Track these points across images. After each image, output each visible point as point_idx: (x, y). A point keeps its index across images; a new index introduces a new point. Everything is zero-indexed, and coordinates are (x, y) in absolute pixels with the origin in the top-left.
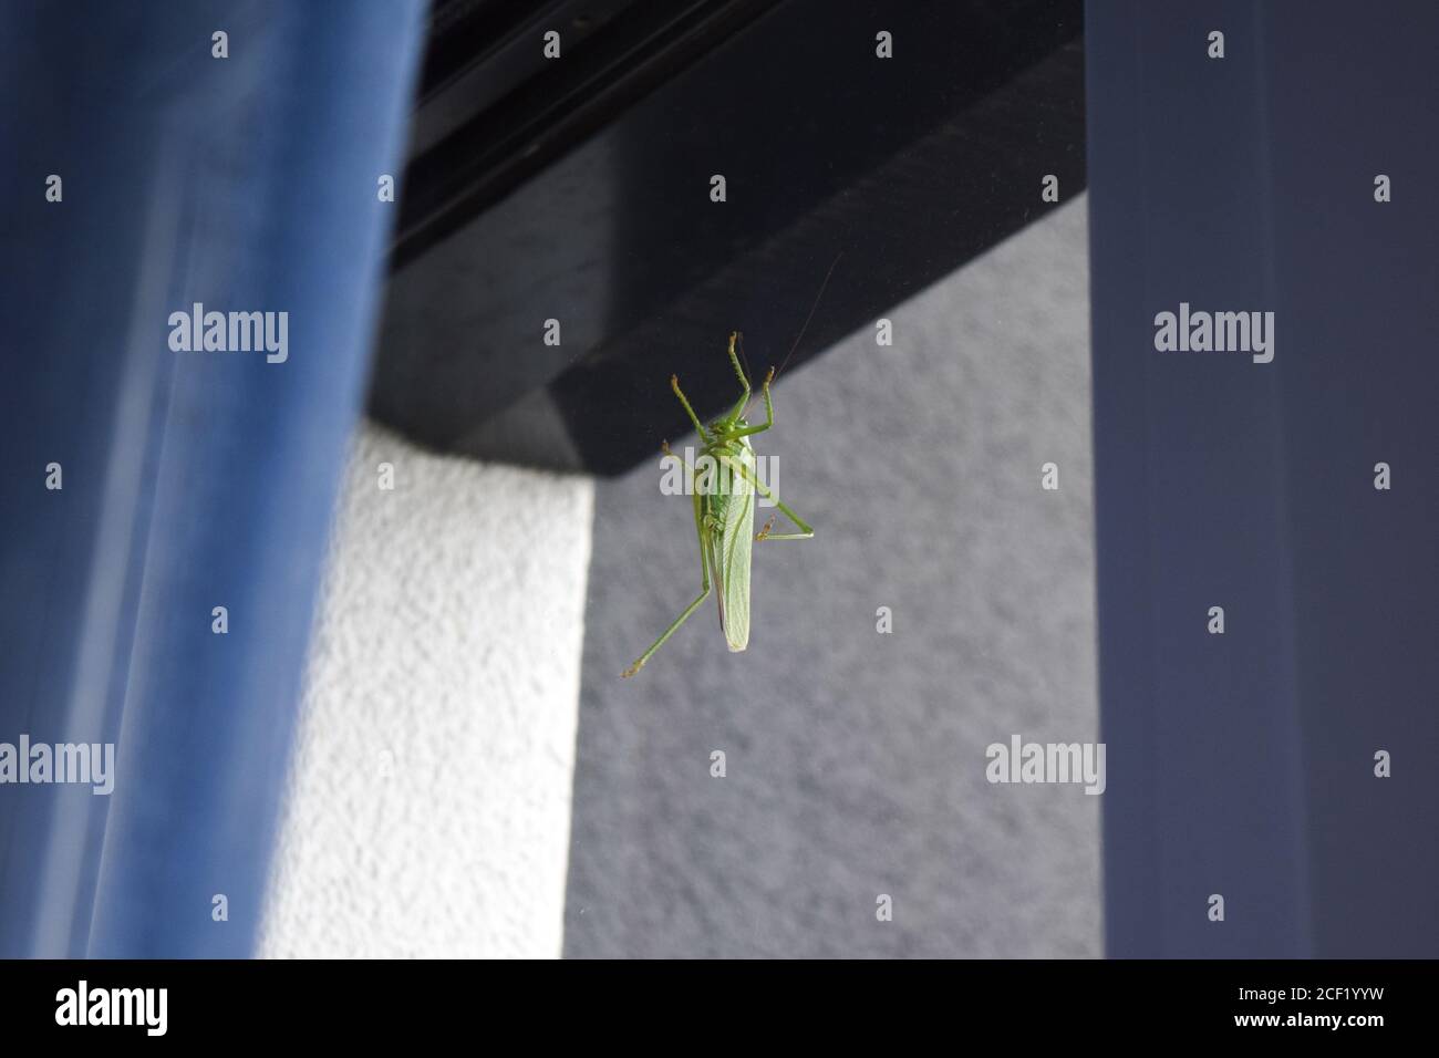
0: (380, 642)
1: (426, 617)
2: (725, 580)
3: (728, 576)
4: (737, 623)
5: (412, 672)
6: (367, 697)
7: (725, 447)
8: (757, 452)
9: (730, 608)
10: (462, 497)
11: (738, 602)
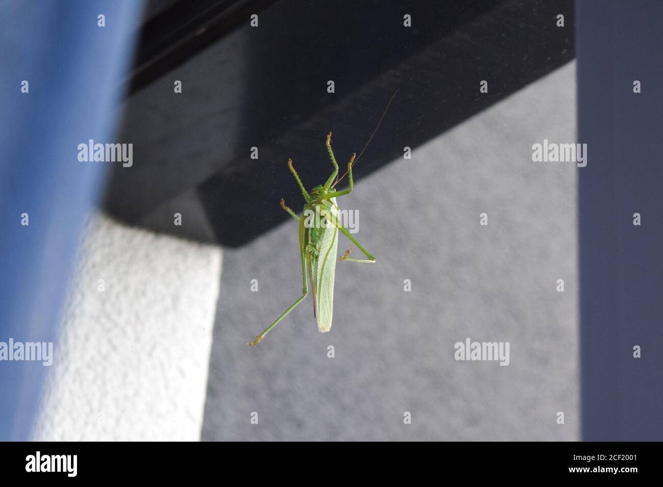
0: (87, 339)
1: (116, 325)
2: (318, 287)
3: (320, 284)
4: (325, 313)
5: (105, 358)
6: (77, 371)
7: (321, 203)
8: (340, 207)
9: (321, 304)
10: (141, 253)
11: (326, 301)
